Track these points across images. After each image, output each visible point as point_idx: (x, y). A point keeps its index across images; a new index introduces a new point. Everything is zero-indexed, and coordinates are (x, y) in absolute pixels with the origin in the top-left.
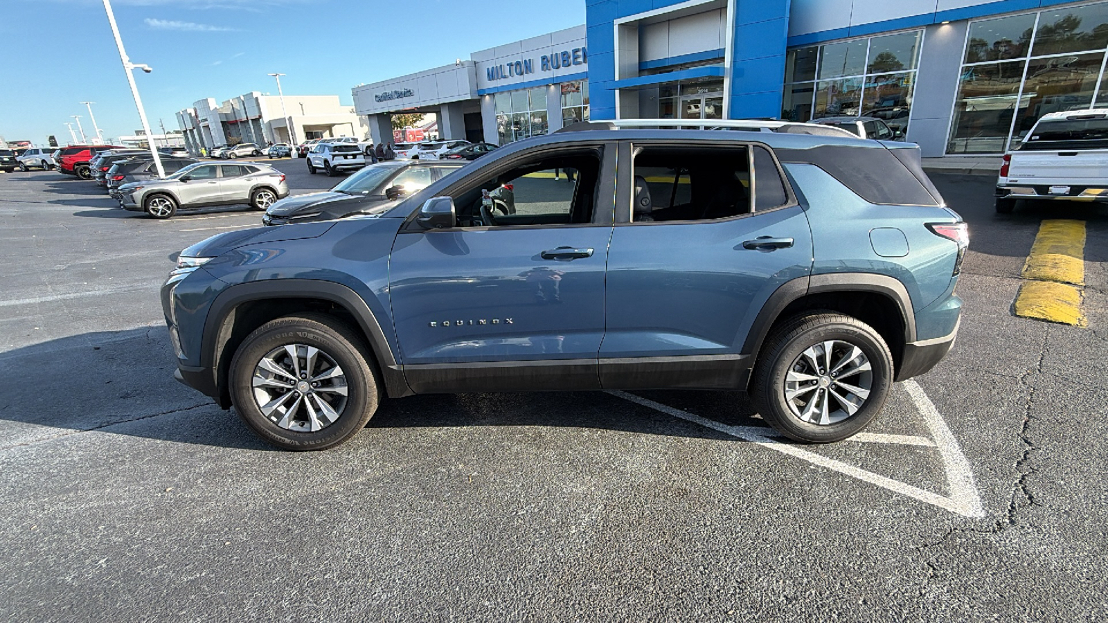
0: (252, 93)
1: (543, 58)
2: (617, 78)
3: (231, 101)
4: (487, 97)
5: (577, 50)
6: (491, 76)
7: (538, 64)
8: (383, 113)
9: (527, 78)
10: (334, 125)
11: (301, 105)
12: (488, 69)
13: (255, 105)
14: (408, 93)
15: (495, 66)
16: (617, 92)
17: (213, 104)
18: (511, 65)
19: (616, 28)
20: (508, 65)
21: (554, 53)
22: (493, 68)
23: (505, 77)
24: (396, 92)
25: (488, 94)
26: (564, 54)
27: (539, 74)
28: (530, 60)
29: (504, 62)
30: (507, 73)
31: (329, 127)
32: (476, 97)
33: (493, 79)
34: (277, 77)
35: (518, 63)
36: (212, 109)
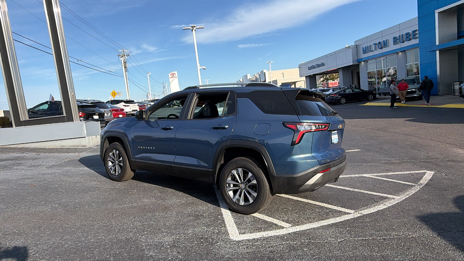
0: (263, 71)
1: (394, 38)
2: (437, 43)
3: (256, 75)
4: (363, 62)
5: (415, 31)
6: (365, 52)
7: (391, 42)
8: (311, 75)
9: (385, 50)
10: (297, 82)
11: (283, 74)
12: (363, 48)
13: (264, 75)
14: (323, 65)
15: (367, 46)
16: (438, 52)
17: (249, 77)
18: (375, 44)
19: (437, 15)
20: (374, 44)
21: (401, 34)
22: (366, 47)
23: (372, 51)
24: (317, 65)
25: (363, 61)
26: (407, 34)
27: (392, 47)
28: (386, 40)
29: (372, 43)
30: (374, 49)
31: (295, 83)
32: (356, 63)
33: (365, 53)
34: (270, 63)
35: (380, 43)
36: (248, 79)
